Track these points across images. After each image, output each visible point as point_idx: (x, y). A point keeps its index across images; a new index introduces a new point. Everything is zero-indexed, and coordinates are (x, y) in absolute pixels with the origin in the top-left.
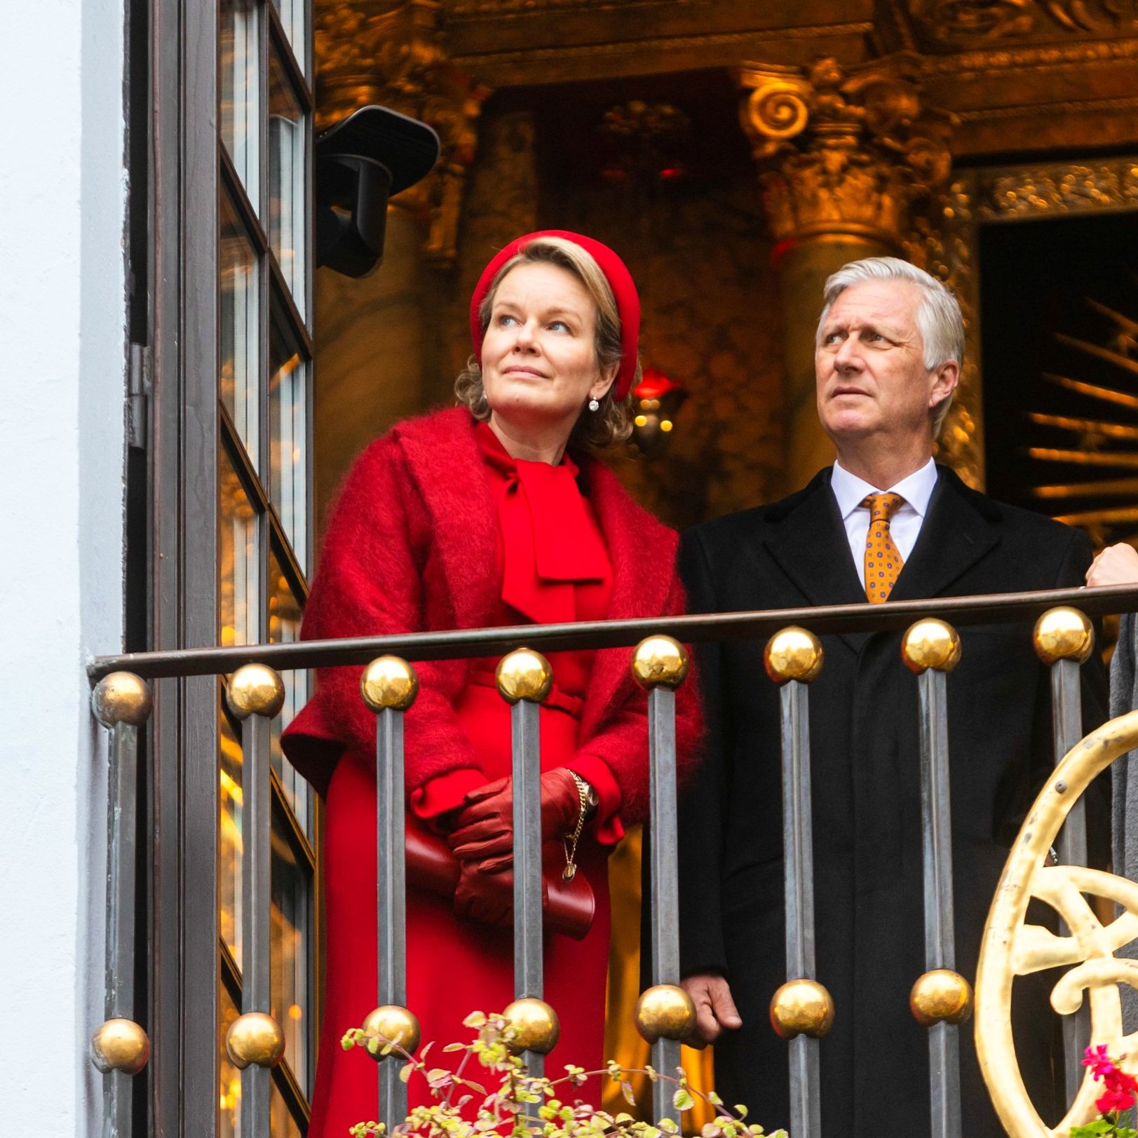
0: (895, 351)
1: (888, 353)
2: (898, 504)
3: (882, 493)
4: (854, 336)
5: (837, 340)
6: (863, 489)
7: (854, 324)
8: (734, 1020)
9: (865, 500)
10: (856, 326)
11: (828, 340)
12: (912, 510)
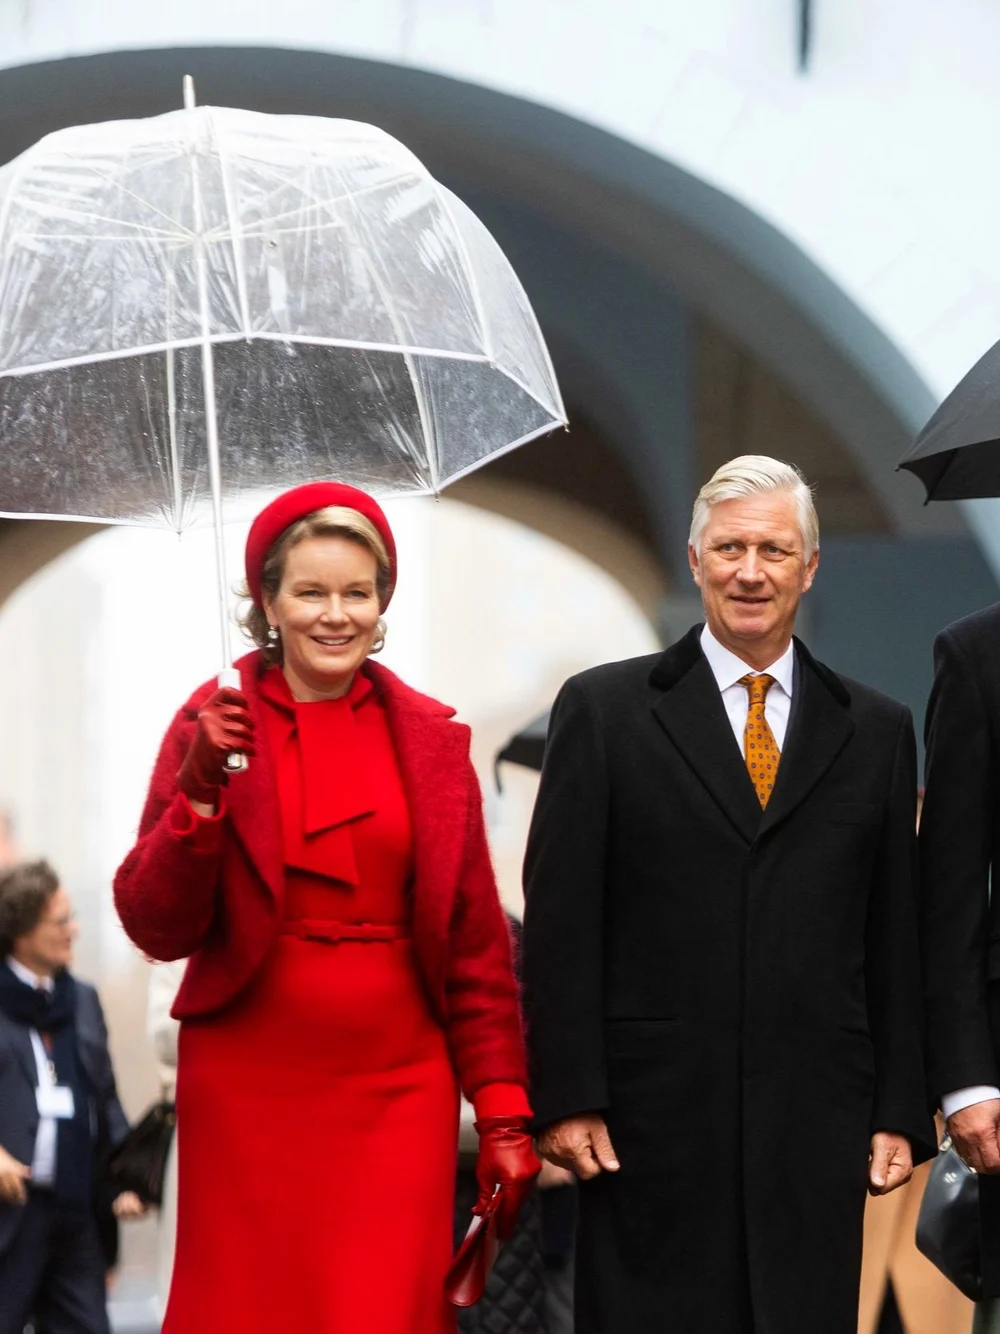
0: (789, 560)
1: (784, 563)
2: (770, 682)
3: (759, 673)
4: (752, 551)
5: (734, 550)
6: (743, 669)
7: (753, 537)
8: (613, 1164)
9: (743, 678)
10: (756, 541)
11: (721, 547)
12: (781, 689)
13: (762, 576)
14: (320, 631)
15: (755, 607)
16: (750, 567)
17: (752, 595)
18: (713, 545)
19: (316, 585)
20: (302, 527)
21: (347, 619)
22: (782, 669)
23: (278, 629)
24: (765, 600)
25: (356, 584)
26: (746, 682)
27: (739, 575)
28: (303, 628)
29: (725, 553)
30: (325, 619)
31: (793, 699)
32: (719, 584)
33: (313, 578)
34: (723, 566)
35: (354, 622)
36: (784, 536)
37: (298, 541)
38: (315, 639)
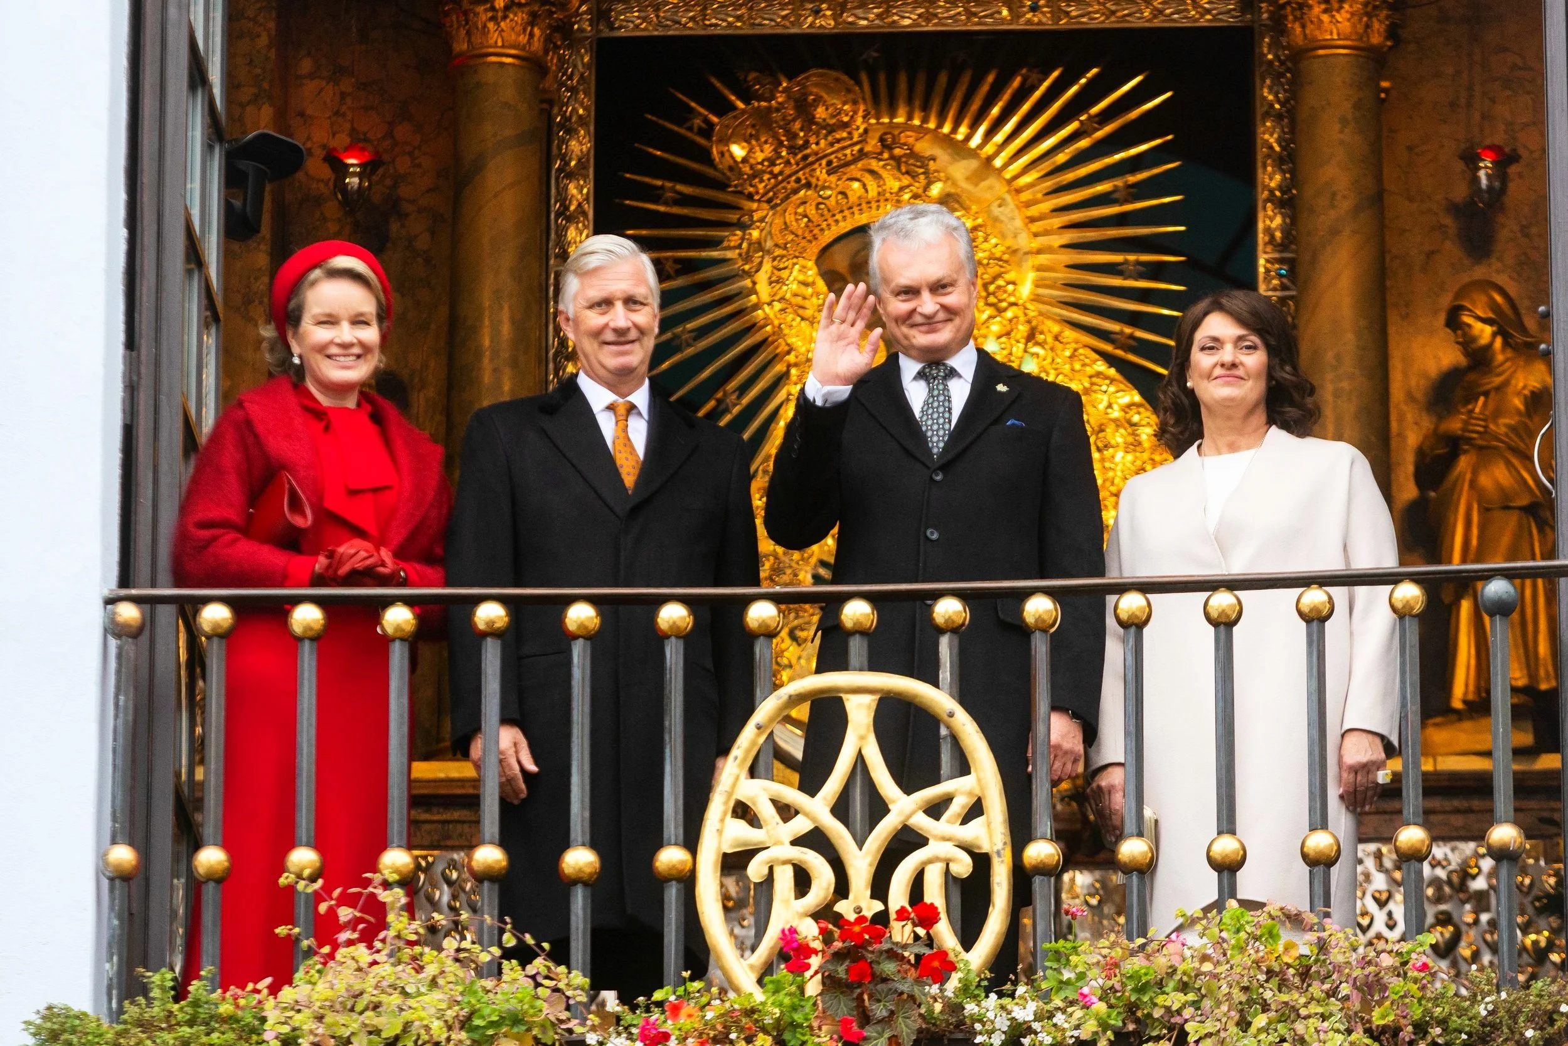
0: (647, 309)
1: (643, 312)
2: (632, 408)
3: (622, 401)
4: (619, 305)
5: (604, 306)
6: (610, 397)
7: (617, 295)
9: (611, 404)
10: (620, 297)
11: (594, 305)
12: (640, 414)
13: (630, 324)
14: (334, 350)
15: (627, 347)
16: (620, 317)
17: (623, 339)
18: (585, 304)
19: (330, 315)
20: (317, 273)
21: (355, 341)
22: (641, 397)
23: (300, 357)
24: (632, 342)
25: (361, 314)
26: (611, 408)
27: (612, 325)
28: (322, 349)
29: (598, 310)
30: (338, 340)
31: (649, 423)
32: (597, 334)
33: (328, 311)
34: (594, 319)
35: (361, 344)
36: (640, 291)
37: (314, 283)
38: (329, 357)
